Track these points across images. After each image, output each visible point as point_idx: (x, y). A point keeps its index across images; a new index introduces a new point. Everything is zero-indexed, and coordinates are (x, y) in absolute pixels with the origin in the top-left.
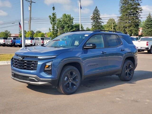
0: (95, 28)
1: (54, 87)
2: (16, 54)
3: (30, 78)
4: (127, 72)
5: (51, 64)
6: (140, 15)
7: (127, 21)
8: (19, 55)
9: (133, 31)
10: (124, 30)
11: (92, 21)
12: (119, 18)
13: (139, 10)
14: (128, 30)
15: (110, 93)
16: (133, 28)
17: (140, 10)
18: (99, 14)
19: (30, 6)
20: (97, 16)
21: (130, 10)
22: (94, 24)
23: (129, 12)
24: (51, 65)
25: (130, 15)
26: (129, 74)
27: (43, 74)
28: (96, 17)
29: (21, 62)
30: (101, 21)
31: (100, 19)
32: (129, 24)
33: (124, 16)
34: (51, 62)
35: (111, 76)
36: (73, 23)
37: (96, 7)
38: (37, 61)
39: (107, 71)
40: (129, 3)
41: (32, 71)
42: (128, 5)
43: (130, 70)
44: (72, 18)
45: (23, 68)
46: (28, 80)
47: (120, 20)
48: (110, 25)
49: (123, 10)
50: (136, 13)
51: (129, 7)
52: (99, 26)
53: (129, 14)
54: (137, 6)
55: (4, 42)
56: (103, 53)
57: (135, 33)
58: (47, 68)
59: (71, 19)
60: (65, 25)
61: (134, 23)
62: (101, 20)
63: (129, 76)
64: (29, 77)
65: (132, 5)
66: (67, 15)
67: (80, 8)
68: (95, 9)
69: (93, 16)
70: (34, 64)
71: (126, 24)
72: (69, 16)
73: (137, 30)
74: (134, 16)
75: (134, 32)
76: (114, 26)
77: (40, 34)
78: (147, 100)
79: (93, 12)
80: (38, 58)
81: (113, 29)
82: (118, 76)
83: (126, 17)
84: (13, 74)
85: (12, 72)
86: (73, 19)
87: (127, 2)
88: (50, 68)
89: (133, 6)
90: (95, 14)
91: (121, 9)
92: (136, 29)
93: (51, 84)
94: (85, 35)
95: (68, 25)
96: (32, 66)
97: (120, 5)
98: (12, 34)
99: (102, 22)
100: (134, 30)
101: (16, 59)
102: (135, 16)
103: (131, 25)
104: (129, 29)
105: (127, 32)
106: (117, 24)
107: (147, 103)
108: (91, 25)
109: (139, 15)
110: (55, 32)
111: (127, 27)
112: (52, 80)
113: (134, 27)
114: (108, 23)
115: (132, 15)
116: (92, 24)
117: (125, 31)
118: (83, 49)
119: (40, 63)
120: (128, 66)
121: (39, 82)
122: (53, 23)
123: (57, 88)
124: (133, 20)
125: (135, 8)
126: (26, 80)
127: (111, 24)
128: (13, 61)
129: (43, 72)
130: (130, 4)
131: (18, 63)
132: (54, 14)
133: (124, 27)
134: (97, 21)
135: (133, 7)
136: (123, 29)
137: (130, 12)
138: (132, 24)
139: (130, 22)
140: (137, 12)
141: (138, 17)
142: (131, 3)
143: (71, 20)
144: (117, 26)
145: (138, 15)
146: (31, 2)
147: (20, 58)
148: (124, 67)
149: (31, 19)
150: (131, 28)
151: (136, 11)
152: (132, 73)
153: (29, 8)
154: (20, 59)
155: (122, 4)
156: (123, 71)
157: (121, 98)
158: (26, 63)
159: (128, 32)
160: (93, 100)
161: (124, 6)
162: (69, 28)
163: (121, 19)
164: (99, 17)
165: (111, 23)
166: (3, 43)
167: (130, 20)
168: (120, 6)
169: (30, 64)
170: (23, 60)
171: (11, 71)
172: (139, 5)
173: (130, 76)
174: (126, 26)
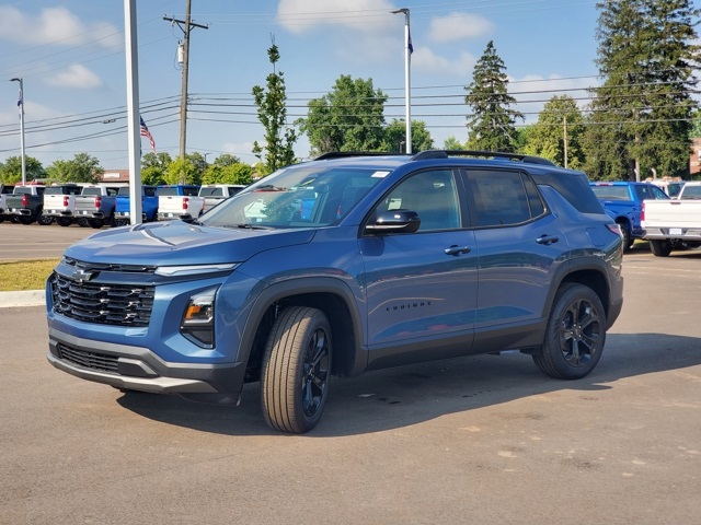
0: (485, 143)
1: (226, 400)
2: (67, 258)
3: (120, 360)
4: (571, 339)
5: (211, 298)
6: (694, 78)
7: (634, 107)
8: (79, 261)
9: (665, 152)
10: (620, 149)
11: (469, 110)
12: (596, 95)
13: (689, 58)
14: (637, 148)
15: (478, 430)
16: (662, 142)
17: (694, 54)
18: (503, 76)
19: (184, 41)
20: (492, 87)
21: (650, 57)
22: (479, 121)
23: (643, 67)
24: (209, 303)
25: (648, 81)
26: (583, 349)
27: (178, 343)
28: (489, 92)
29: (85, 291)
30: (511, 108)
31: (507, 98)
32: (642, 120)
33: (621, 82)
34: (212, 293)
35: (498, 354)
36: (381, 118)
37: (490, 45)
38: (154, 286)
39: (476, 331)
40: (645, 26)
41: (130, 332)
42: (637, 34)
43: (587, 331)
44: (380, 94)
45: (97, 319)
46: (116, 371)
47: (599, 104)
48: (552, 128)
49: (616, 57)
50: (677, 73)
51: (645, 43)
52: (501, 131)
53: (644, 72)
54: (679, 38)
55: (65, 208)
56: (455, 254)
57: (673, 165)
58: (195, 315)
59: (373, 102)
60: (347, 129)
61: (667, 117)
62: (512, 106)
63: (580, 354)
64: (117, 358)
65: (655, 32)
66: (354, 79)
67: (407, 50)
68: (483, 55)
69: (474, 87)
70: (140, 299)
71: (631, 121)
72: (366, 89)
73: (680, 147)
74: (666, 85)
75: (667, 157)
76: (574, 133)
77: (232, 169)
78: (634, 462)
79: (476, 67)
80: (156, 272)
81: (570, 145)
82: (529, 357)
83: (630, 88)
84: (55, 344)
85: (51, 337)
86: (384, 100)
87: (632, 20)
88: (207, 318)
89: (661, 37)
90: (483, 75)
91: (604, 52)
92: (675, 144)
93: (210, 389)
94: (374, 171)
95: (358, 128)
96: (133, 309)
97: (603, 35)
98: (110, 172)
99: (517, 114)
100: (668, 147)
101: (68, 280)
102: (674, 85)
103: (653, 128)
104: (646, 146)
105: (634, 161)
106: (586, 123)
107: (630, 475)
108: (467, 126)
109: (689, 79)
110: (281, 160)
111: (632, 137)
112: (215, 371)
113: (666, 134)
114: (544, 115)
115: (659, 81)
116: (472, 124)
117: (623, 156)
118: (363, 232)
119: (163, 296)
120: (575, 312)
121: (158, 376)
122: (271, 118)
123: (239, 403)
124: (661, 101)
125: (669, 49)
126: (107, 369)
127: (559, 122)
128: (54, 289)
129: (179, 336)
130: (647, 29)
131: (74, 298)
132: (273, 80)
133: (618, 135)
134: (493, 109)
135: (662, 42)
136: (617, 145)
137: (647, 67)
138: (659, 120)
139: (649, 111)
140: (681, 64)
141: (685, 89)
142: (650, 27)
143: (376, 104)
144: (587, 133)
145: (684, 79)
146: (190, 24)
147: (82, 272)
148: (557, 316)
149: (187, 104)
150: (653, 141)
151: (675, 61)
152: (594, 340)
153: (180, 50)
154: (80, 276)
155: (609, 31)
156: (552, 335)
157: (520, 450)
158: (104, 294)
159: (637, 159)
160: (395, 458)
161: (622, 38)
162: (363, 142)
163: (607, 97)
164: (501, 89)
165: (559, 119)
166: (63, 213)
167: (648, 104)
168: (600, 37)
169: (123, 298)
170: (92, 281)
171: (45, 330)
172: (690, 32)
173: (588, 356)
174: (632, 133)
